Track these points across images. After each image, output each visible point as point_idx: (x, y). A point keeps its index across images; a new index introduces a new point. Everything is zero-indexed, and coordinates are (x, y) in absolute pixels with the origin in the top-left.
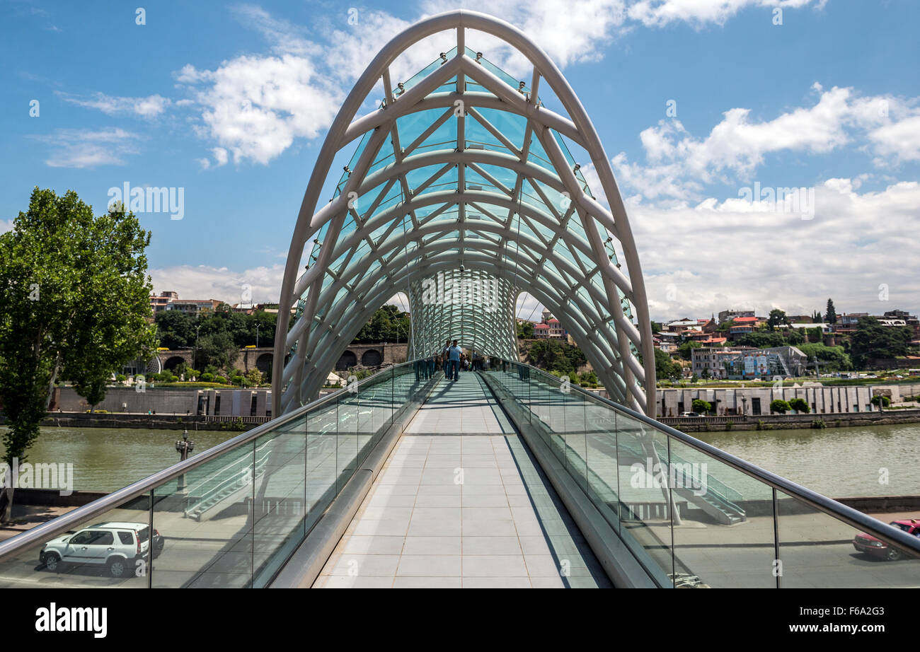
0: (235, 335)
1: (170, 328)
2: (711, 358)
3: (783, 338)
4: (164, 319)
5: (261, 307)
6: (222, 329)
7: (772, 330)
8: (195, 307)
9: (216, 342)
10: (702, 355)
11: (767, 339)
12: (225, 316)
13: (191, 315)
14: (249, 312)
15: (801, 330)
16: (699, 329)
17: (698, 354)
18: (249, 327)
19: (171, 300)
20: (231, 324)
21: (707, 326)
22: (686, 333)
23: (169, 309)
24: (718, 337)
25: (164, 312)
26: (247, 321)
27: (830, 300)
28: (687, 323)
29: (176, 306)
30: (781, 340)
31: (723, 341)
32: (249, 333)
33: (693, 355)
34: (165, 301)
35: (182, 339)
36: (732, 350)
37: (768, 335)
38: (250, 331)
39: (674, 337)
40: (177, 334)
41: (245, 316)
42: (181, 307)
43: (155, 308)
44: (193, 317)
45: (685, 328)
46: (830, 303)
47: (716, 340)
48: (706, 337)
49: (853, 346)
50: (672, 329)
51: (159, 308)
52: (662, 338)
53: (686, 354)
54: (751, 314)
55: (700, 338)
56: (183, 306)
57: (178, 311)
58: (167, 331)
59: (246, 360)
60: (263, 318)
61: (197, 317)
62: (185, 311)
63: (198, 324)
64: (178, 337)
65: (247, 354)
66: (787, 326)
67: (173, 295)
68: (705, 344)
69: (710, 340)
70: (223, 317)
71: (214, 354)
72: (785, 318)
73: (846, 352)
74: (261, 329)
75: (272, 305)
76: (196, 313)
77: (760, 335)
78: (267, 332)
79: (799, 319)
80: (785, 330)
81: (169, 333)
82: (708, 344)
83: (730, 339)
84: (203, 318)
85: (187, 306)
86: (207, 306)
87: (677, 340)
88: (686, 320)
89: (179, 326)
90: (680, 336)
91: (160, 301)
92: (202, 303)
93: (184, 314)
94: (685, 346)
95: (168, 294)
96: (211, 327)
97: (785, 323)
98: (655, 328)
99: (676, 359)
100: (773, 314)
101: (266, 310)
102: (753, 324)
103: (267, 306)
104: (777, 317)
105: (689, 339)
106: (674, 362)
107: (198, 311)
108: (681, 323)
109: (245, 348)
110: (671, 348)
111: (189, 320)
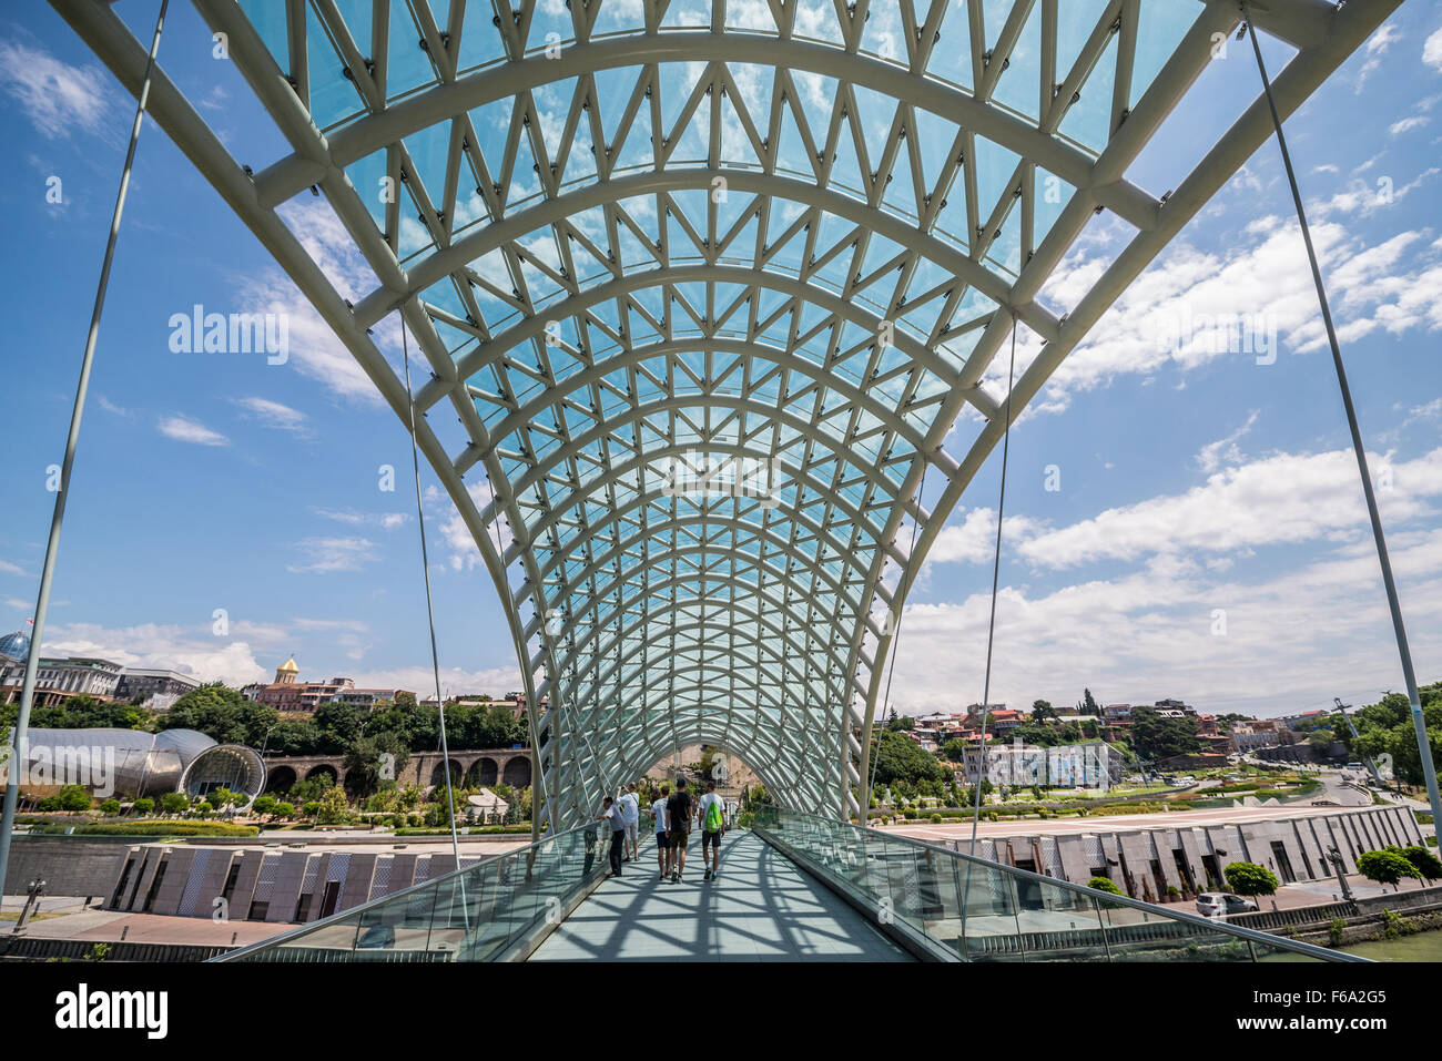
0: (415, 734)
1: (330, 726)
3: (1057, 733)
4: (325, 714)
5: (459, 699)
6: (398, 727)
7: (1041, 723)
8: (368, 698)
9: (379, 745)
11: (1038, 735)
12: (407, 709)
13: (362, 708)
14: (438, 705)
15: (1074, 723)
16: (956, 724)
18: (435, 724)
19: (342, 689)
20: (412, 720)
21: (966, 720)
22: (944, 729)
23: (336, 700)
24: (981, 733)
25: (329, 704)
26: (433, 716)
27: (1086, 690)
28: (940, 718)
29: (346, 697)
30: (1055, 736)
31: (989, 737)
32: (433, 733)
33: (965, 756)
34: (333, 690)
35: (343, 740)
37: (1039, 730)
38: (435, 728)
39: (932, 734)
40: (337, 734)
41: (432, 710)
42: (352, 698)
43: (318, 700)
44: (365, 711)
45: (940, 723)
46: (1087, 693)
47: (980, 737)
48: (968, 734)
49: (1136, 741)
50: (927, 724)
51: (323, 699)
52: (919, 734)
53: (955, 755)
54: (1002, 707)
55: (962, 734)
56: (355, 696)
57: (348, 703)
58: (326, 729)
59: (419, 769)
60: (454, 711)
61: (371, 710)
62: (357, 703)
63: (369, 719)
64: (337, 737)
65: (421, 761)
66: (1053, 719)
67: (346, 682)
68: (970, 742)
69: (973, 737)
70: (403, 711)
71: (372, 760)
72: (1051, 710)
73: (1131, 749)
74: (449, 727)
75: (474, 697)
76: (369, 707)
77: (1030, 729)
78: (456, 730)
79: (1065, 711)
80: (1056, 724)
81: (328, 732)
82: (973, 742)
83: (996, 736)
84: (377, 712)
85: (360, 696)
86: (385, 698)
87: (936, 738)
88: (937, 714)
89: (343, 723)
90: (938, 733)
91: (327, 690)
92: (380, 693)
93: (353, 706)
94: (949, 744)
95: (339, 682)
96: (385, 723)
97: (1053, 716)
98: (908, 724)
99: (943, 761)
100: (1038, 704)
101: (461, 703)
102: (1017, 717)
103: (466, 698)
104: (1042, 709)
105: (949, 736)
106: (942, 764)
107: (373, 703)
108: (934, 718)
109: (422, 754)
110: (931, 748)
111: (358, 715)
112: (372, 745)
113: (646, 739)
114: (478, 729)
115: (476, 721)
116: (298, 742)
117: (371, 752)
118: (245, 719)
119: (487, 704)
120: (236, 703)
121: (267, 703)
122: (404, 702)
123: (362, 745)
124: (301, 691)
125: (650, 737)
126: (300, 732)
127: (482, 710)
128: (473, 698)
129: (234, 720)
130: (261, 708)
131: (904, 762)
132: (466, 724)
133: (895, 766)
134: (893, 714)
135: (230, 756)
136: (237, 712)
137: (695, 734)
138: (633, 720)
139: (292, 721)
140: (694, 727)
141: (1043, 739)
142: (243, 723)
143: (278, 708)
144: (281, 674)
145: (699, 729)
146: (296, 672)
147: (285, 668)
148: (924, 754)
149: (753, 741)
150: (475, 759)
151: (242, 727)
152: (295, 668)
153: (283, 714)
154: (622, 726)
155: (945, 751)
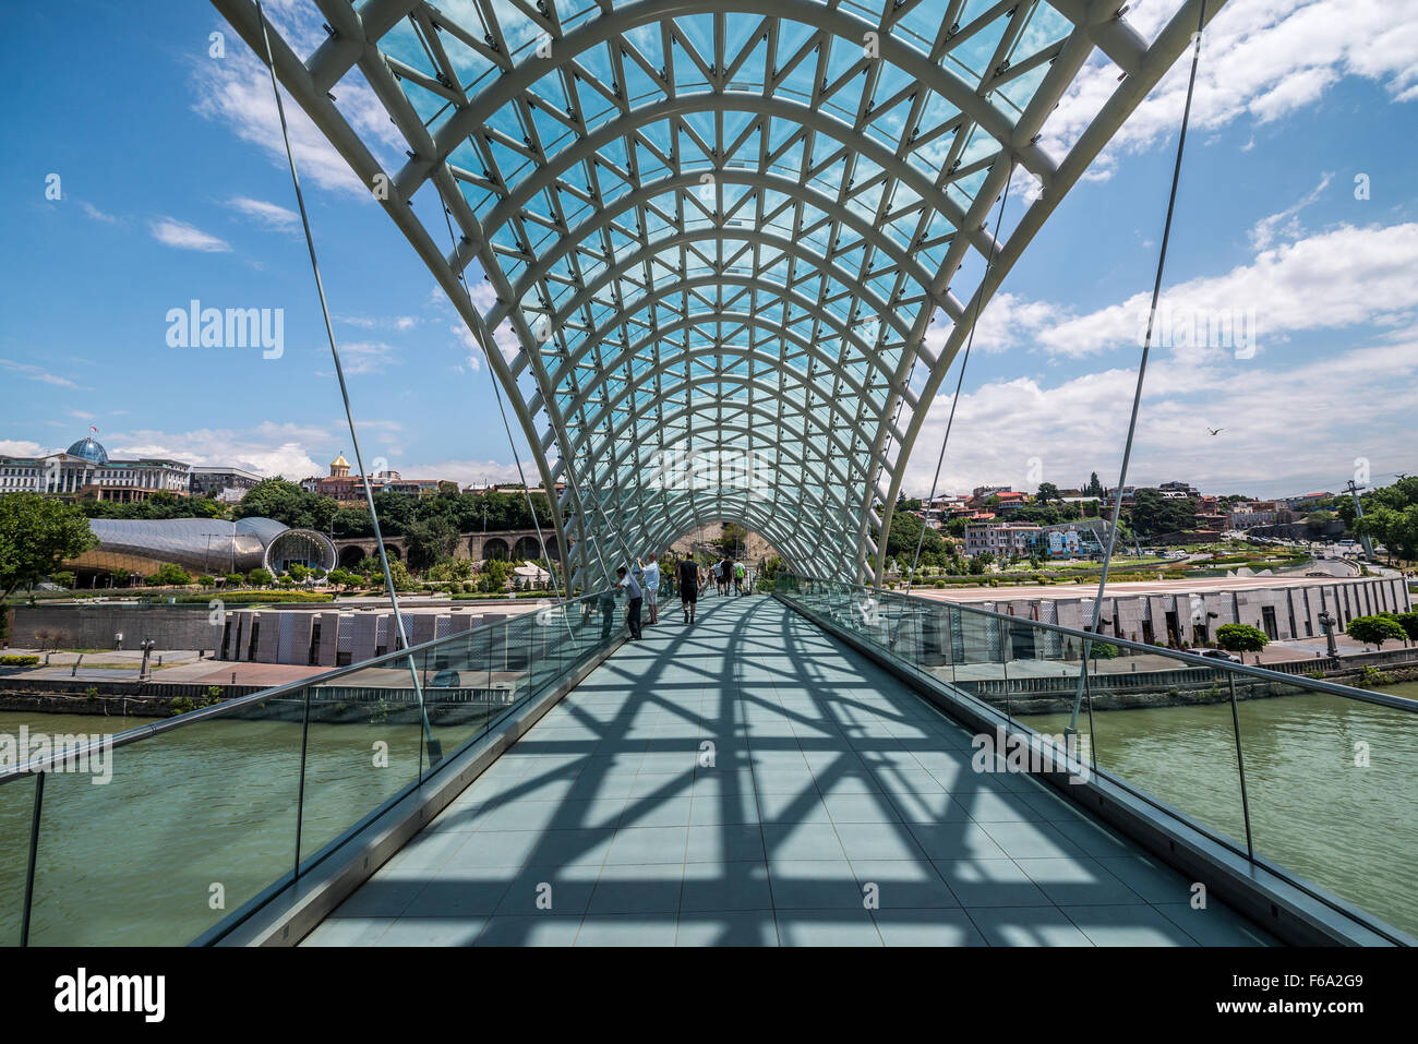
0: (462, 518)
1: (385, 512)
2: (989, 534)
3: (1058, 513)
4: (382, 501)
5: (497, 487)
6: (446, 512)
7: (1044, 504)
8: (415, 488)
9: (432, 527)
10: (978, 532)
11: (1040, 514)
12: (451, 497)
13: (412, 496)
14: (479, 493)
15: (1077, 504)
16: (962, 505)
17: (973, 531)
18: (478, 509)
19: (390, 480)
20: (457, 506)
21: (971, 501)
22: (950, 509)
23: (387, 490)
24: (984, 512)
25: (380, 494)
26: (476, 502)
27: (1093, 474)
28: (947, 499)
29: (395, 488)
30: (1056, 515)
31: (992, 516)
33: (967, 534)
34: (383, 482)
35: (399, 524)
36: (1011, 526)
37: (1041, 510)
38: (479, 512)
39: (938, 513)
40: (393, 518)
41: (475, 497)
42: (400, 488)
43: (370, 490)
44: (414, 499)
45: (946, 504)
46: (1094, 476)
47: (983, 516)
48: (972, 513)
49: (1134, 520)
50: (934, 505)
51: (375, 489)
52: (925, 513)
53: (958, 531)
54: (1007, 489)
55: (966, 514)
56: (403, 487)
57: (398, 492)
58: (384, 515)
59: (470, 546)
60: (494, 498)
61: (420, 498)
62: (406, 493)
63: (419, 506)
64: (395, 522)
65: (471, 540)
66: (1056, 500)
67: (393, 475)
68: (973, 520)
69: (977, 516)
70: (448, 498)
71: (428, 541)
72: (1057, 491)
73: (1127, 526)
74: (491, 511)
76: (417, 496)
77: (1032, 509)
78: (498, 514)
79: (1069, 493)
80: (1059, 504)
82: (976, 520)
83: (999, 515)
84: (425, 500)
85: (407, 487)
86: (430, 487)
87: (941, 517)
88: (944, 496)
89: (396, 509)
90: (943, 513)
91: (377, 482)
92: (424, 483)
93: (403, 495)
94: (953, 522)
95: (386, 474)
96: (434, 509)
97: (1057, 497)
98: (915, 505)
99: (946, 536)
100: (1043, 487)
101: (499, 490)
102: (1021, 498)
103: (504, 486)
104: (1047, 491)
105: (954, 516)
106: (944, 539)
107: (421, 492)
108: (940, 500)
109: (471, 534)
110: (936, 525)
111: (409, 502)
112: (425, 527)
113: (668, 516)
114: (518, 513)
115: (515, 505)
116: (360, 526)
117: (425, 533)
118: (310, 508)
119: (524, 491)
120: (298, 494)
121: (326, 494)
122: (448, 491)
123: (416, 527)
124: (353, 483)
125: (671, 515)
126: (360, 518)
127: (519, 496)
128: (510, 486)
129: (301, 508)
130: (321, 499)
131: (909, 538)
132: (506, 508)
133: (900, 540)
134: (902, 496)
135: (303, 538)
136: (301, 502)
137: (715, 513)
138: (654, 499)
139: (351, 509)
140: (714, 505)
141: (1044, 517)
142: (308, 511)
143: (336, 498)
144: (334, 469)
145: (719, 508)
146: (348, 468)
147: (337, 463)
148: (928, 531)
149: (771, 517)
150: (519, 538)
151: (308, 515)
152: (346, 464)
153: (342, 503)
154: (644, 505)
155: (948, 528)
